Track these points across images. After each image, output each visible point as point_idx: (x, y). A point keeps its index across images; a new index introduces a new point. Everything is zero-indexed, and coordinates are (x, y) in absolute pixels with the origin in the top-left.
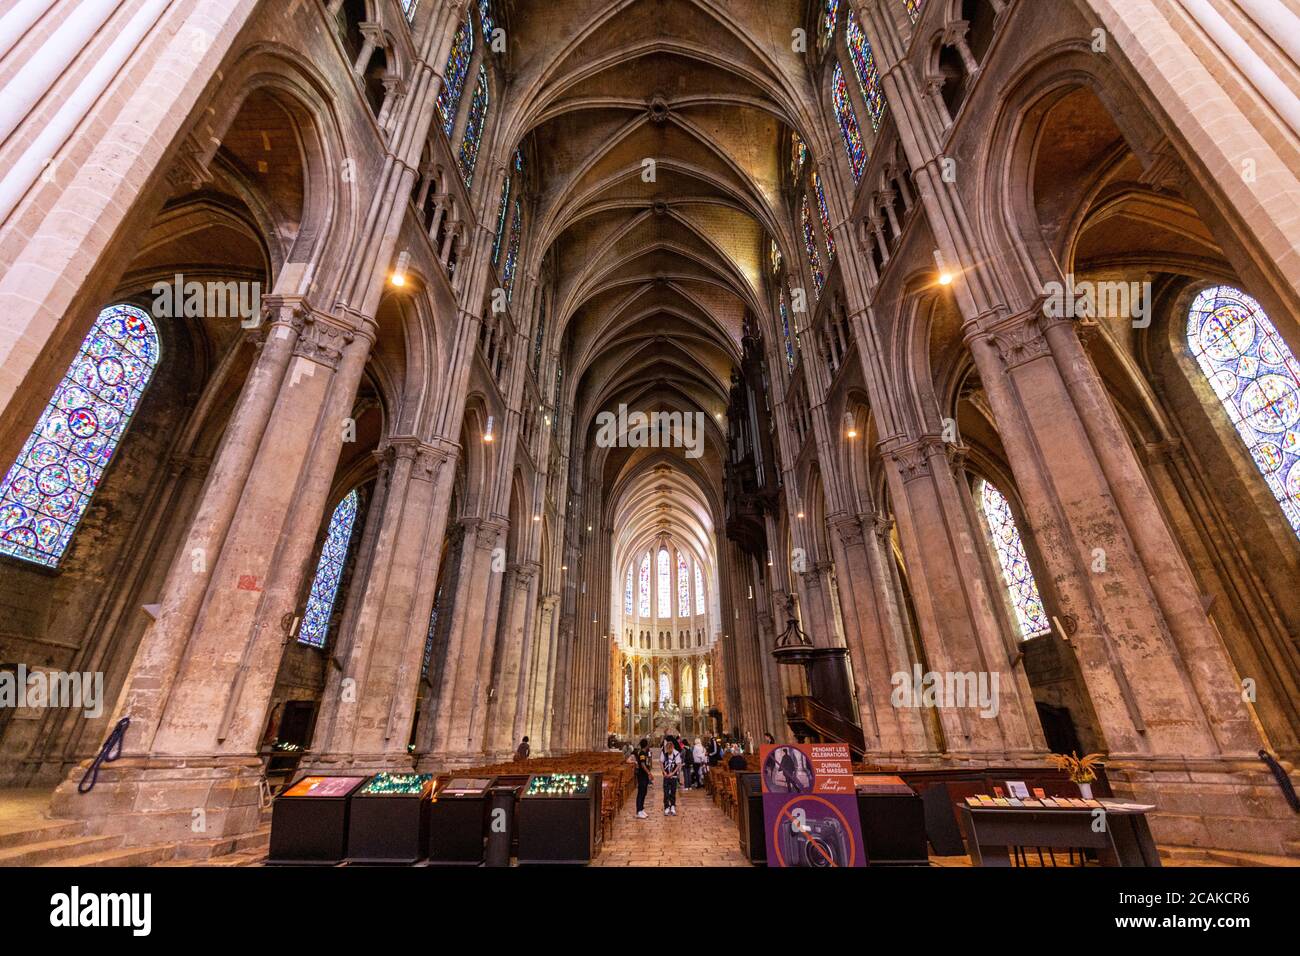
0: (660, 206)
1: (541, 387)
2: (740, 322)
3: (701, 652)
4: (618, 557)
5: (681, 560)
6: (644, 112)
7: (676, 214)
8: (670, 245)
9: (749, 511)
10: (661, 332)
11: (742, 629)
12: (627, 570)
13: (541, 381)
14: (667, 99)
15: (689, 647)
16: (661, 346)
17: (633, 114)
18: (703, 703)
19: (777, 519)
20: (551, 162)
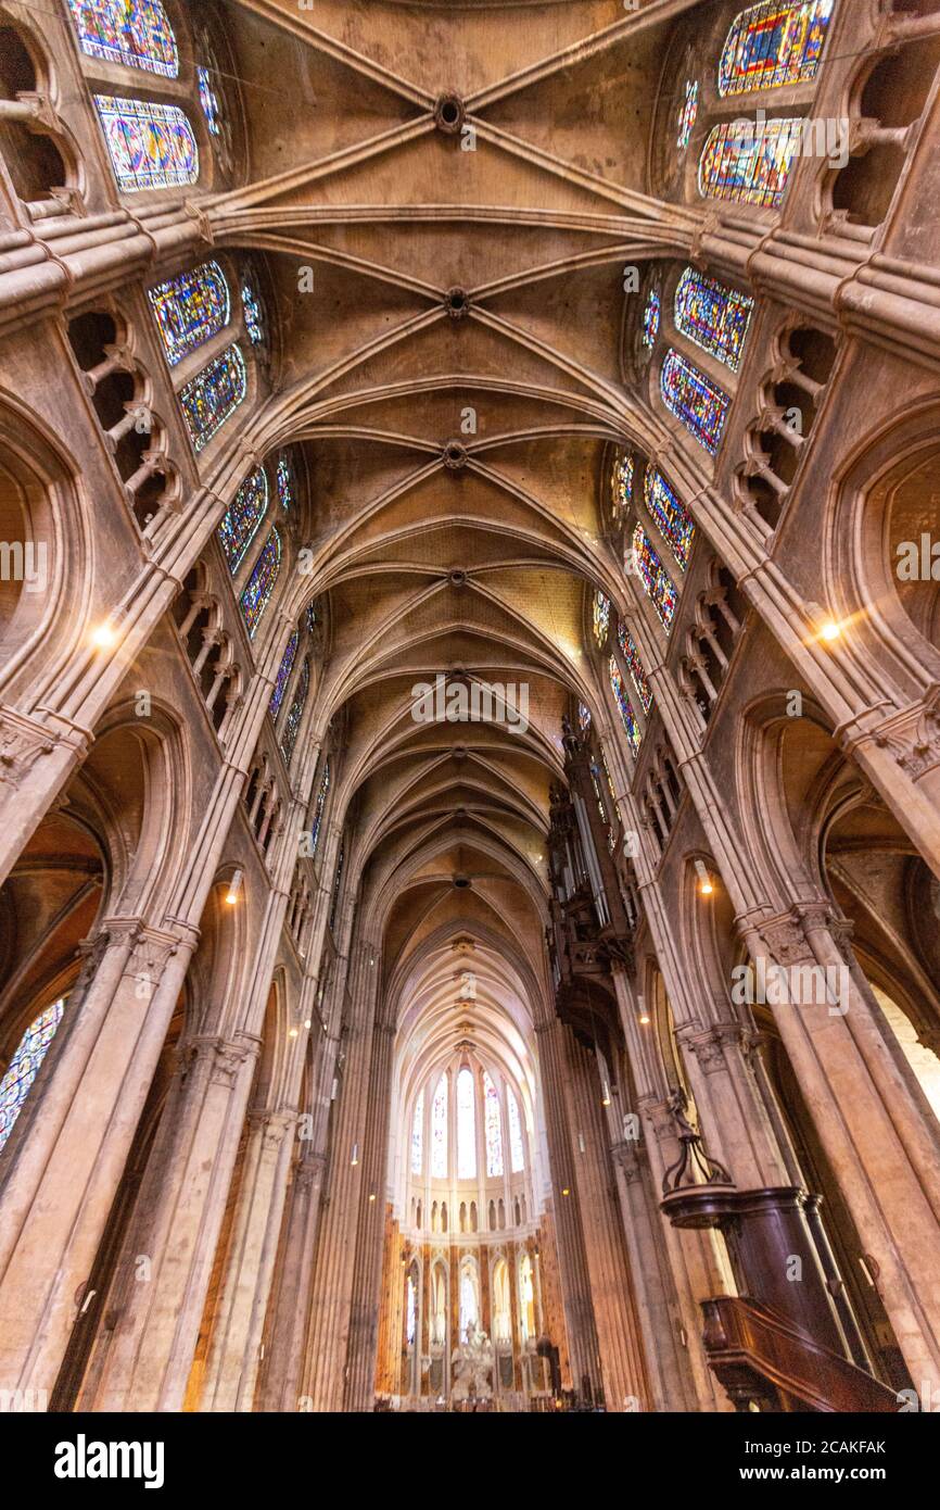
0: (458, 575)
1: (293, 776)
2: (559, 723)
3: (521, 1235)
4: (402, 1079)
5: (488, 1084)
6: (438, 456)
7: (477, 586)
8: (472, 626)
9: (589, 969)
10: (460, 744)
11: (588, 1178)
12: (414, 1103)
13: (294, 769)
14: (464, 444)
15: (502, 1227)
16: (460, 763)
17: (424, 457)
18: (527, 1332)
19: (632, 976)
20: (326, 511)
